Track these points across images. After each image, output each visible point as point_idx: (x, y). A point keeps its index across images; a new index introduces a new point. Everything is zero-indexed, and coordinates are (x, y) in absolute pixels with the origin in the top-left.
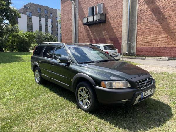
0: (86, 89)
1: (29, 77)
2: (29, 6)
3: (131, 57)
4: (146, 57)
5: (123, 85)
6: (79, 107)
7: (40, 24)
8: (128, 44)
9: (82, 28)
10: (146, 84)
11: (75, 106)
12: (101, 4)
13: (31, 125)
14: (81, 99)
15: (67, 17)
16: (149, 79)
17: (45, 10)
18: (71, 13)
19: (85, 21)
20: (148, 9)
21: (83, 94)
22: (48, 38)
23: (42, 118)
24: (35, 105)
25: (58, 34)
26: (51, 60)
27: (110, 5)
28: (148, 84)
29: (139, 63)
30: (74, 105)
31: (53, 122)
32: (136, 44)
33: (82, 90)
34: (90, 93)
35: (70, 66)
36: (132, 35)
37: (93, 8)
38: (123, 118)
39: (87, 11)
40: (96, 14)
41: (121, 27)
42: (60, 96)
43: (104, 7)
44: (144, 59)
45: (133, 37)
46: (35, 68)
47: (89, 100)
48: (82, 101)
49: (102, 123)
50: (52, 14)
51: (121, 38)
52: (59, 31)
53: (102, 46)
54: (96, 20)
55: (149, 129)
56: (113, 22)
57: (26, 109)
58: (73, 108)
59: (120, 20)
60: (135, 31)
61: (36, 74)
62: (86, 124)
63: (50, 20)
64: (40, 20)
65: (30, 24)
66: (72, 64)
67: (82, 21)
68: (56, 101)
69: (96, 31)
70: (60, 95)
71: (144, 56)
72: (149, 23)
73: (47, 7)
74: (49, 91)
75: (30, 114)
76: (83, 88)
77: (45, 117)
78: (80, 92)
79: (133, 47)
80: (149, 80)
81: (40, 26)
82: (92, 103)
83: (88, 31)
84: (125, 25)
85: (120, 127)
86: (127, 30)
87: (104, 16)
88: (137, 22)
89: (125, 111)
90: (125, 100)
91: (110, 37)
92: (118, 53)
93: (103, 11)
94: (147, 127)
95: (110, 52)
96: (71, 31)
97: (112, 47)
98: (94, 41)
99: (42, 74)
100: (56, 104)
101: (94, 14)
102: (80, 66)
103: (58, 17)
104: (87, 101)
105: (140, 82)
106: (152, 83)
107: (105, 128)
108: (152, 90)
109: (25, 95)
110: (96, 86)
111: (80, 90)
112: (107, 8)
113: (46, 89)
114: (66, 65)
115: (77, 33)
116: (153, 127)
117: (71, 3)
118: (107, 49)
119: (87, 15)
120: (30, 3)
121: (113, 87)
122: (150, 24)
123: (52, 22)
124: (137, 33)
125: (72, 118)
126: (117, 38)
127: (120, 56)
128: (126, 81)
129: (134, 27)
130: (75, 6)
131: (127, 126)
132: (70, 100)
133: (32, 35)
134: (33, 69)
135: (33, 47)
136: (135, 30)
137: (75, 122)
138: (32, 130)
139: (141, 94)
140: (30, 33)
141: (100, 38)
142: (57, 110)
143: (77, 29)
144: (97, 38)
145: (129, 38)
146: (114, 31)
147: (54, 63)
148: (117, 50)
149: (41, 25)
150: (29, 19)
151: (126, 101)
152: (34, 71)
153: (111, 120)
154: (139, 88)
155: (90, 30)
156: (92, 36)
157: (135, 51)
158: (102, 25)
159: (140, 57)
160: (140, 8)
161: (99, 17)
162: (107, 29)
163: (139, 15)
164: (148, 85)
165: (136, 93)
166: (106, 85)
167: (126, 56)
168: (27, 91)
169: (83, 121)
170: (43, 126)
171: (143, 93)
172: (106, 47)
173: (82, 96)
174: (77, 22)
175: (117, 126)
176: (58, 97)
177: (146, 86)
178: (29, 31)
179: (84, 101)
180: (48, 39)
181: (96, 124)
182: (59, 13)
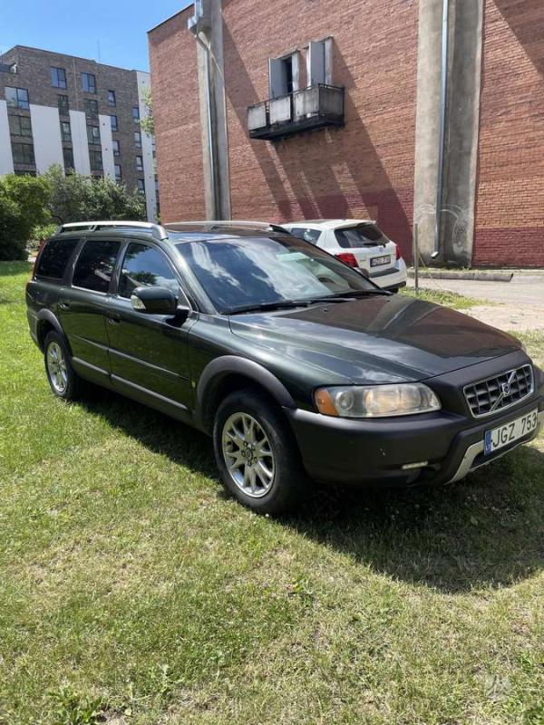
0: (254, 420)
1: (25, 372)
2: (13, 59)
3: (451, 272)
4: (516, 272)
5: (409, 401)
6: (229, 493)
7: (66, 137)
8: (440, 214)
9: (243, 153)
10: (505, 394)
11: (215, 489)
12: (323, 43)
13: (29, 577)
14: (238, 462)
15: (179, 105)
16: (520, 372)
17: (84, 78)
18: (194, 88)
19: (257, 120)
20: (527, 62)
21: (246, 443)
22: (101, 198)
23: (77, 543)
24: (46, 490)
25: (143, 180)
26: (107, 300)
27: (364, 46)
28: (514, 391)
29: (483, 299)
30: (210, 487)
31: (122, 561)
32: (471, 216)
33: (239, 426)
34: (270, 436)
35: (185, 324)
36: (458, 179)
37: (287, 63)
38: (408, 536)
39: (263, 77)
40: (303, 89)
41: (410, 143)
42: (152, 449)
43: (336, 55)
44: (507, 280)
45: (461, 188)
46: (44, 333)
47: (269, 466)
48: (241, 469)
49: (324, 558)
50: (113, 92)
51: (411, 191)
52: (149, 166)
53: (326, 229)
54: (305, 116)
55: (515, 577)
56: (376, 124)
57: (9, 509)
58: (205, 497)
59: (406, 111)
60: (469, 162)
61: (50, 361)
62: (258, 566)
63: (105, 121)
64: (65, 122)
65: (22, 140)
66: (194, 316)
67: (244, 123)
68: (136, 471)
69: (302, 163)
70: (154, 445)
71: (505, 265)
72: (528, 123)
73: (92, 63)
74: (108, 428)
75: (28, 531)
76: (243, 416)
77: (89, 541)
78: (232, 432)
79: (462, 231)
80: (519, 378)
81: (64, 149)
82: (282, 478)
83: (271, 163)
84: (428, 137)
85: (396, 574)
86: (437, 154)
87: (337, 97)
88: (477, 122)
89: (417, 506)
90: (416, 465)
91: (365, 188)
92: (398, 258)
93: (334, 73)
94: (508, 572)
95: (362, 253)
96: (200, 166)
97: (368, 235)
98: (296, 208)
99: (75, 358)
100: (133, 486)
101: (295, 86)
102: (229, 325)
103: (141, 105)
104: (262, 471)
105: (479, 387)
106: (529, 387)
107: (336, 578)
108: (531, 419)
109: (9, 447)
110: (295, 408)
111: (229, 424)
112: (349, 61)
113: (94, 422)
114: (168, 321)
115: (224, 173)
116: (531, 572)
117: (194, 42)
118: (351, 243)
119: (263, 92)
120: (18, 47)
121: (366, 413)
122: (535, 129)
123: (116, 128)
124: (478, 168)
125: (198, 541)
126: (391, 192)
127: (404, 273)
128: (422, 386)
129: (465, 144)
130: (212, 56)
131: (423, 567)
132: (192, 466)
133: (35, 190)
134: (36, 338)
135: (42, 240)
136: (469, 153)
137: (211, 558)
138: (35, 597)
139: (483, 435)
140: (26, 181)
141: (321, 194)
142: (136, 509)
143: (223, 156)
144: (310, 192)
145: (445, 193)
146: (379, 162)
147: (119, 311)
148: (391, 245)
149: (71, 142)
150: (17, 119)
151: (422, 468)
152: (43, 346)
153: (362, 547)
154: (475, 411)
155: (277, 161)
156: (287, 185)
157: (469, 248)
158: (329, 137)
159: (489, 272)
160: (490, 55)
161: (316, 104)
162: (352, 156)
163: (486, 90)
164: (516, 396)
165: (464, 433)
166: (337, 405)
167: (431, 270)
168: (14, 430)
169: (246, 553)
170: (78, 578)
171: (494, 434)
172: (347, 233)
173: (242, 448)
174: (223, 126)
175: (382, 572)
176: (145, 452)
177: (507, 400)
178: (18, 172)
179: (248, 470)
180: (101, 203)
181: (298, 564)
182: (144, 87)
